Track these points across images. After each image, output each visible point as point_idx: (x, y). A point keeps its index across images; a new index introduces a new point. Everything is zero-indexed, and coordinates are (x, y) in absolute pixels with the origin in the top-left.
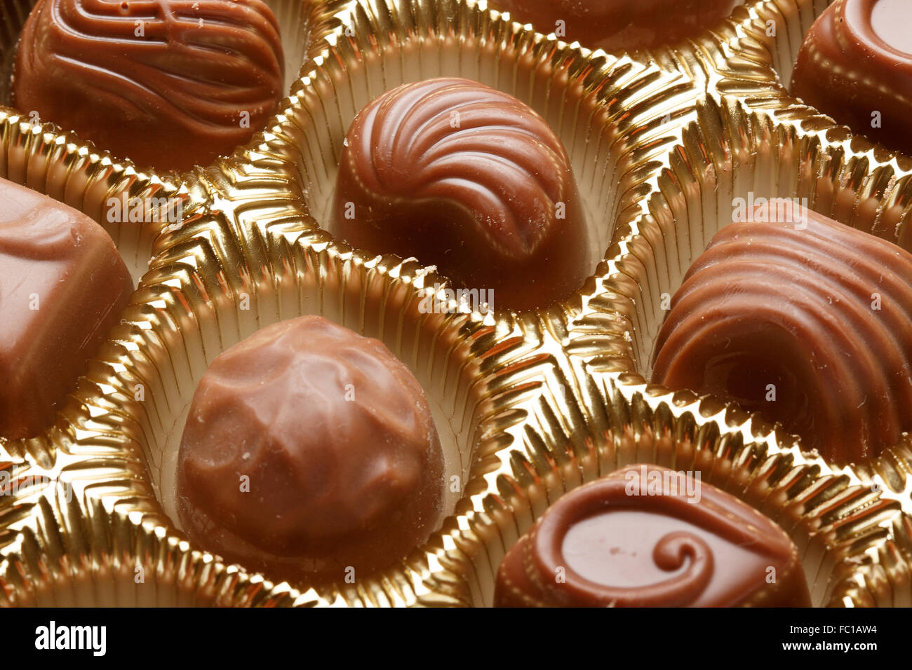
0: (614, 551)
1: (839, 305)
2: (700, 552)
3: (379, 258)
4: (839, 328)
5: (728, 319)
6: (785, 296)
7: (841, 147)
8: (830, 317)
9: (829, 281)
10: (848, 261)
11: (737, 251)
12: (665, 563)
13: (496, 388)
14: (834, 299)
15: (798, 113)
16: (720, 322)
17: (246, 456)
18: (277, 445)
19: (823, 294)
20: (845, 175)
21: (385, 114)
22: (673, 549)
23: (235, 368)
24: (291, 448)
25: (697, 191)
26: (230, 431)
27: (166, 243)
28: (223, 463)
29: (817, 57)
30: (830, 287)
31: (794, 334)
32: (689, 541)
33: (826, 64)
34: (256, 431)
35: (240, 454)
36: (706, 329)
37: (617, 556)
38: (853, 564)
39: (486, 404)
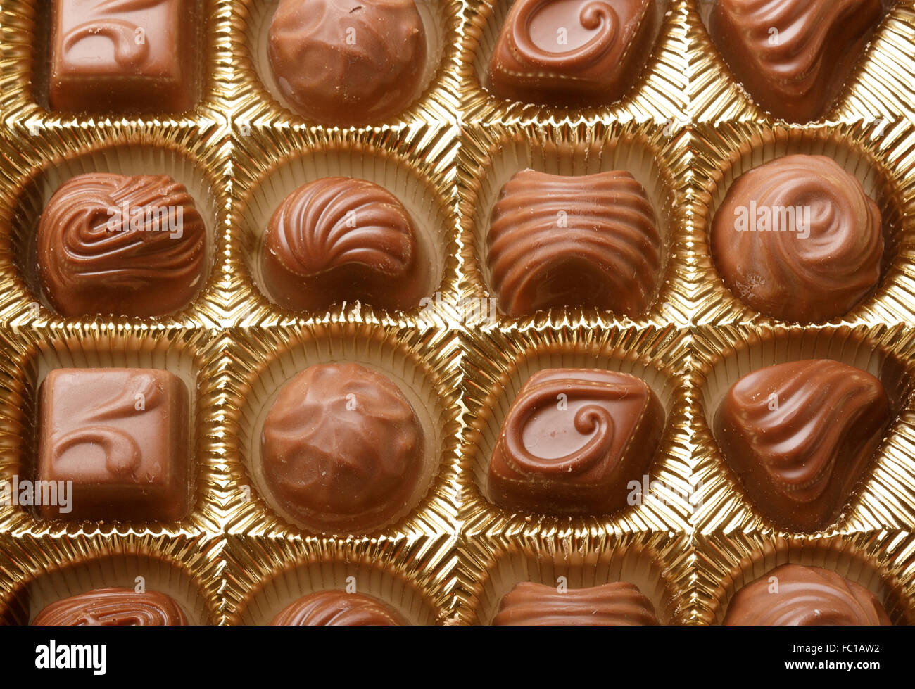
0: (553, 434)
1: (602, 230)
2: (602, 415)
3: (328, 314)
4: (607, 242)
5: (543, 264)
6: (571, 239)
7: (550, 124)
8: (601, 239)
9: (590, 218)
10: (593, 200)
11: (527, 219)
12: (584, 430)
13: (434, 363)
14: (597, 227)
15: (514, 112)
16: (539, 267)
17: (324, 474)
18: (341, 462)
19: (590, 227)
20: (559, 139)
21: (289, 222)
22: (584, 418)
23: (289, 423)
24: (349, 460)
25: (478, 184)
26: (307, 463)
27: (204, 361)
28: (310, 481)
29: (505, 71)
30: (592, 221)
31: (586, 258)
32: (592, 411)
33: (511, 73)
34: (323, 459)
35: (320, 474)
36: (532, 273)
37: (556, 437)
38: (680, 375)
39: (433, 374)
